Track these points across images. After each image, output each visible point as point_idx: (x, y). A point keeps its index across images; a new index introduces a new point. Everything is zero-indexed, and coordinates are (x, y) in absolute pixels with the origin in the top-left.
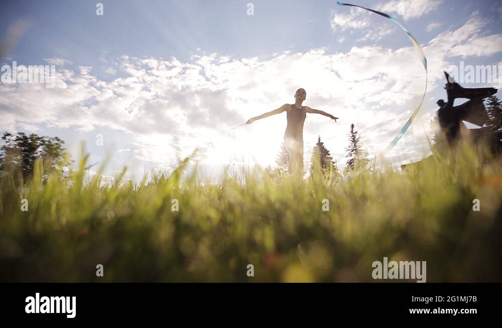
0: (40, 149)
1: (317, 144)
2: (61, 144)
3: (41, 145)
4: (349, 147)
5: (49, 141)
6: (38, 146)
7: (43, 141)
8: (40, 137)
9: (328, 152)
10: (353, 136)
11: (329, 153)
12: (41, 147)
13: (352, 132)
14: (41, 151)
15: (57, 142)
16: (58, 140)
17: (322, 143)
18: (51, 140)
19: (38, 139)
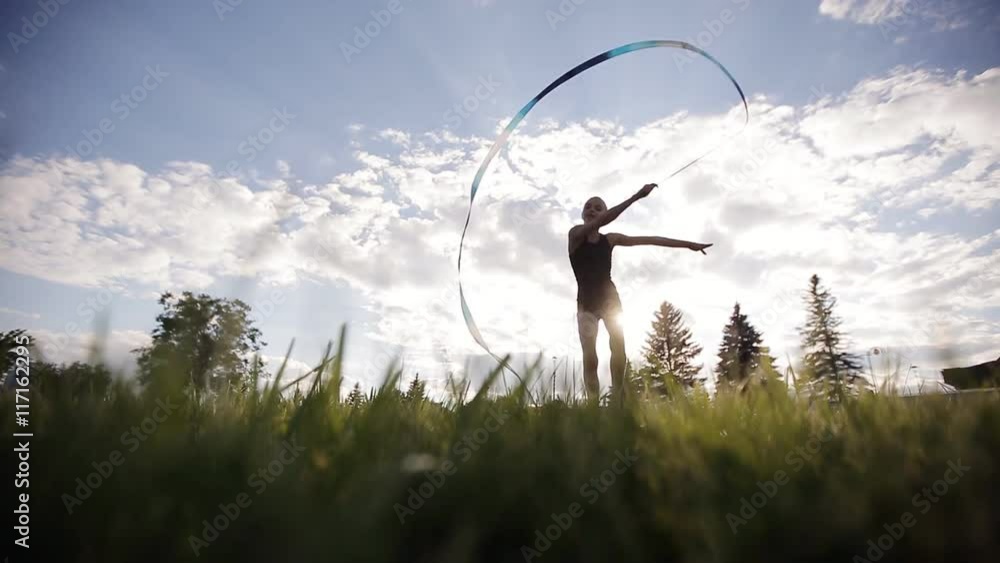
0: (214, 321)
1: (733, 319)
2: (246, 312)
3: (217, 313)
4: (808, 325)
5: (226, 307)
6: (212, 317)
7: (219, 307)
8: (213, 298)
9: (758, 335)
10: (817, 301)
11: (760, 338)
12: (216, 317)
13: (814, 292)
14: (214, 326)
15: (239, 308)
16: (242, 304)
17: (745, 317)
18: (230, 305)
19: (211, 303)
